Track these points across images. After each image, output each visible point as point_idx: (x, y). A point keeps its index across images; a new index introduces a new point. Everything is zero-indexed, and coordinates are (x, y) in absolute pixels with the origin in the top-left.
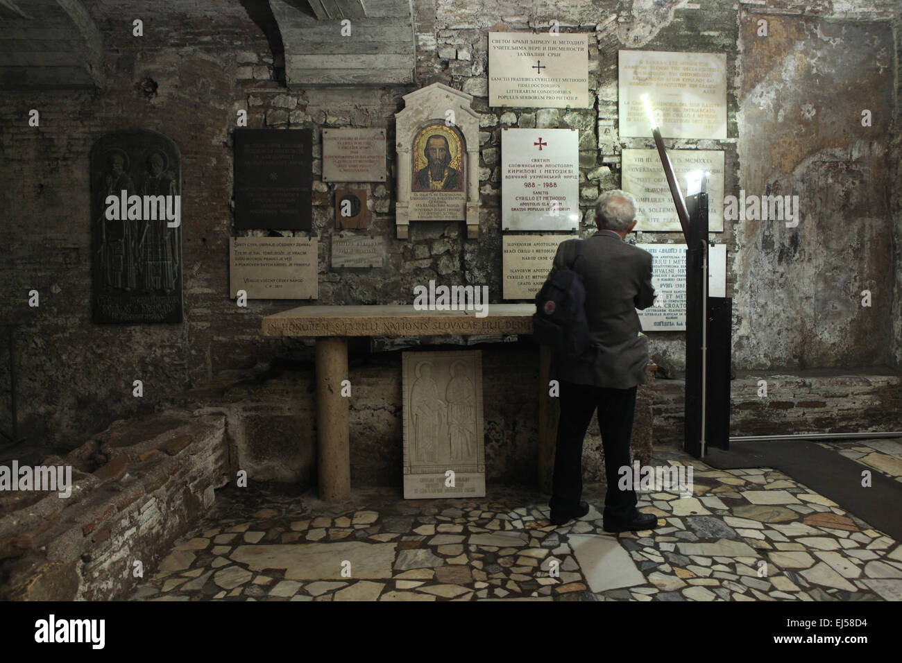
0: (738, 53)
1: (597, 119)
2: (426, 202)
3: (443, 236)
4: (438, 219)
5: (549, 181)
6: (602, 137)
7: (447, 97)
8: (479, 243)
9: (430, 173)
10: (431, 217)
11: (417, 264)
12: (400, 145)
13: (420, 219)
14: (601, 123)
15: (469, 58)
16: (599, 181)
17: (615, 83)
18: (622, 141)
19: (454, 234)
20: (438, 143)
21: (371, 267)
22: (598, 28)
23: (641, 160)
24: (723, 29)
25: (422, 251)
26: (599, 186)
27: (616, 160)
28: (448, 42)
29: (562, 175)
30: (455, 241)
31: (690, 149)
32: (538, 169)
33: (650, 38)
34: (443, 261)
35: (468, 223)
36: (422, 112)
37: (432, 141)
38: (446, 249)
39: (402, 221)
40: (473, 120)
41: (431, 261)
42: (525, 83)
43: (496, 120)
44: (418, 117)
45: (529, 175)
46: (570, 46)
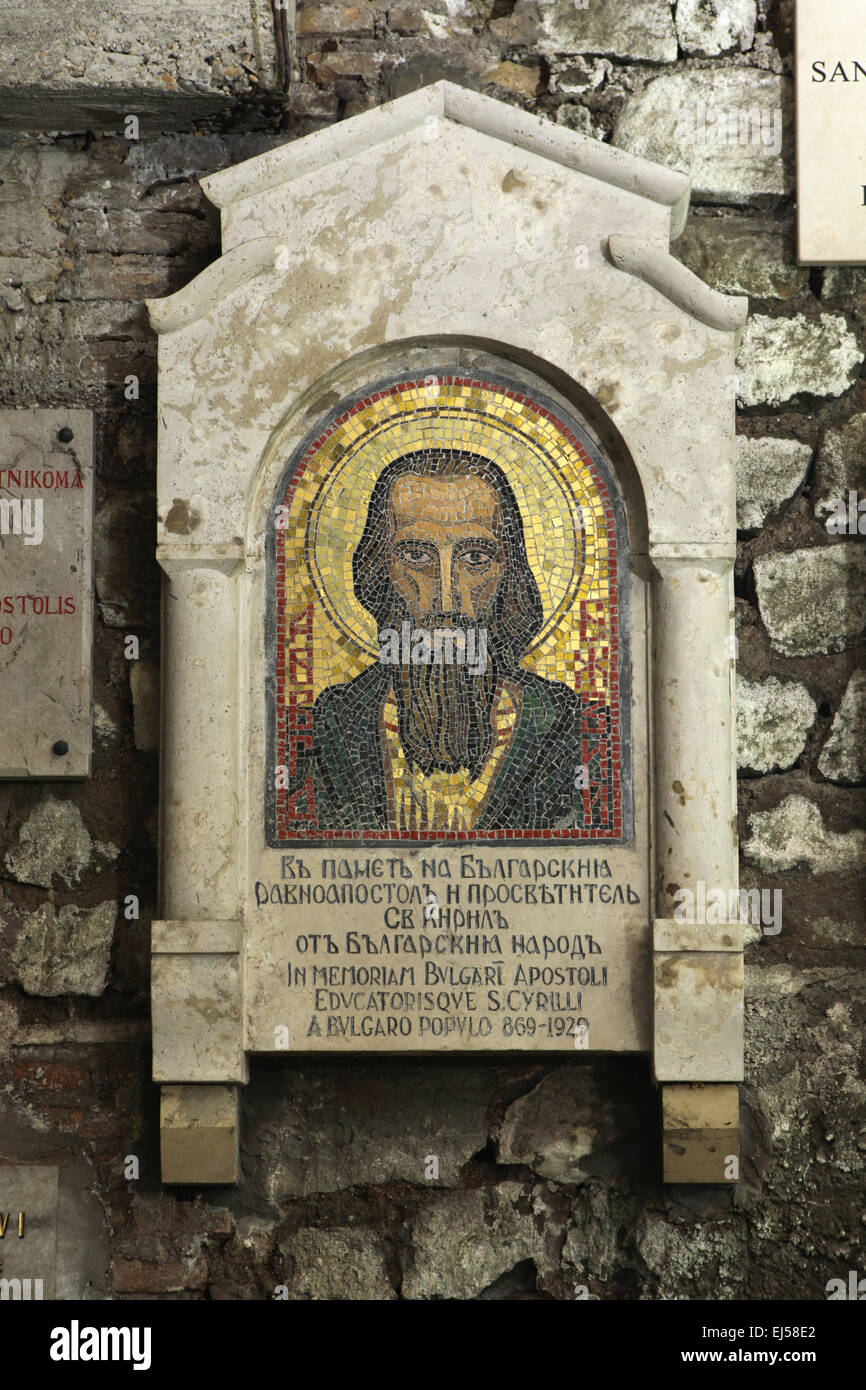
2: (368, 919)
3: (486, 1166)
4: (452, 1042)
7: (511, 182)
8: (747, 1218)
9: (390, 713)
10: (394, 1026)
12: (184, 519)
13: (323, 1043)
19: (565, 1152)
20: (450, 508)
30: (568, 1200)
35: (663, 1072)
36: (336, 289)
37: (408, 493)
38: (513, 1254)
39: (193, 1054)
40: (695, 347)
44: (312, 325)
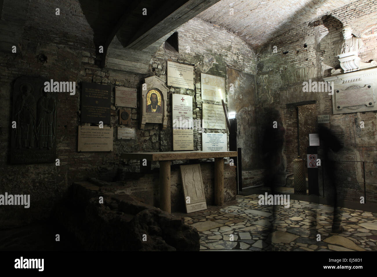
0: (227, 78)
1: (196, 93)
2: (150, 116)
3: (153, 129)
4: (154, 122)
5: (185, 112)
6: (197, 99)
7: (158, 81)
8: (165, 131)
9: (152, 106)
10: (152, 122)
11: (145, 138)
12: (143, 96)
13: (149, 122)
14: (197, 94)
15: (161, 68)
16: (196, 113)
17: (200, 82)
18: (202, 100)
19: (157, 128)
20: (154, 96)
21: (131, 139)
22: (195, 65)
23: (207, 107)
24: (223, 71)
25: (147, 134)
26: (196, 114)
27: (200, 106)
28: (156, 62)
29: (189, 110)
30: (157, 130)
31: (217, 105)
32: (182, 108)
33: (207, 70)
34: (154, 137)
35: (163, 124)
36: (150, 85)
38: (154, 133)
39: (143, 122)
40: (165, 90)
41: (149, 137)
42: (177, 79)
43: (169, 90)
45: (180, 109)
46: (189, 69)
